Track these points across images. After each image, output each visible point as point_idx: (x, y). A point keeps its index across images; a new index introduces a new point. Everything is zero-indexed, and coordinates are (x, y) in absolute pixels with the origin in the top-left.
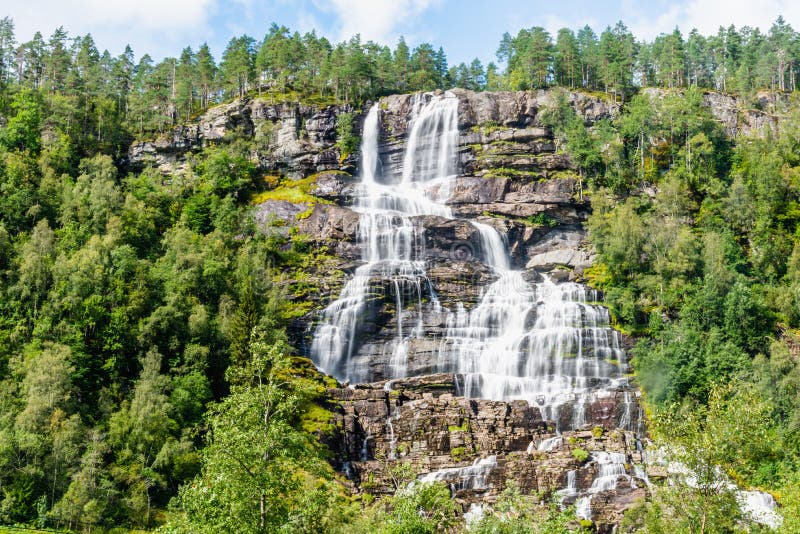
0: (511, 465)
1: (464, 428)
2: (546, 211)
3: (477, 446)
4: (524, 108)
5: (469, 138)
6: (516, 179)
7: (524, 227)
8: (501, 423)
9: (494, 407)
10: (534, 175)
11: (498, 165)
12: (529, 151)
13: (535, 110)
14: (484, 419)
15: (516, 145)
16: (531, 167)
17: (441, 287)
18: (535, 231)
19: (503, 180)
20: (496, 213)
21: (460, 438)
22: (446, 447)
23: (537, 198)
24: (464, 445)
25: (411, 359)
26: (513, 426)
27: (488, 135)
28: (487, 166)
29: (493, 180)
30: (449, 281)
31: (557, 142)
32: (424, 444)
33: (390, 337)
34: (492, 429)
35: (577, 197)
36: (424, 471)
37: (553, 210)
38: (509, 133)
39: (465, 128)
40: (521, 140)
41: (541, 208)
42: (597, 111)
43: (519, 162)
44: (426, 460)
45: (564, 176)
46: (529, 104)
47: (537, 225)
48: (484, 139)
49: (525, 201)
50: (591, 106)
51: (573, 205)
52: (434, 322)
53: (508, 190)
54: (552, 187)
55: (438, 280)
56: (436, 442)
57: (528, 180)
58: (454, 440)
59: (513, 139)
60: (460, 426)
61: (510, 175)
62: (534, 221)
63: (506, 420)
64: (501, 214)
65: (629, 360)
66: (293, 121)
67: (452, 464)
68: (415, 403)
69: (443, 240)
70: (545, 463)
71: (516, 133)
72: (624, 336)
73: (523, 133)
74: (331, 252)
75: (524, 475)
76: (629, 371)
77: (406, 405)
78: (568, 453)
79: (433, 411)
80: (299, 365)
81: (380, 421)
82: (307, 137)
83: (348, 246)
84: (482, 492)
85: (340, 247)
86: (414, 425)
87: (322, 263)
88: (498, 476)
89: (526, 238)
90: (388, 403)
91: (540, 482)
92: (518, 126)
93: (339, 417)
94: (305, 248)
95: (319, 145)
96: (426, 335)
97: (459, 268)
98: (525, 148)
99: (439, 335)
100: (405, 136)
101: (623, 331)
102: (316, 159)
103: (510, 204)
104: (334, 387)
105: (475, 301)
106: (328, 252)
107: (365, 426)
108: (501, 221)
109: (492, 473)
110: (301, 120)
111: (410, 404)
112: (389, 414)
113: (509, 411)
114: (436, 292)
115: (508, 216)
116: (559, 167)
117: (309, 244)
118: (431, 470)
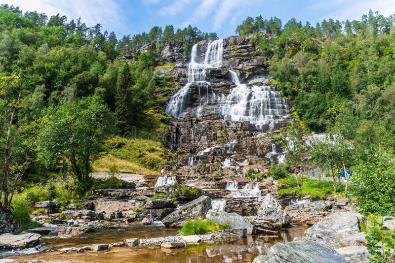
0: (244, 143)
1: (223, 131)
2: (253, 68)
3: (229, 137)
4: (245, 39)
5: (227, 49)
6: (243, 60)
7: (245, 73)
8: (239, 129)
9: (236, 123)
10: (249, 58)
11: (236, 56)
12: (247, 51)
13: (249, 40)
14: (232, 128)
15: (242, 50)
16: (247, 56)
17: (216, 89)
18: (250, 75)
19: (238, 60)
20: (236, 69)
21: (221, 134)
22: (215, 138)
23: (250, 64)
24: (222, 137)
25: (204, 112)
26: (244, 130)
27: (233, 47)
28: (232, 57)
29: (234, 60)
30: (219, 87)
31: (256, 48)
32: (205, 137)
33: (197, 106)
34: (235, 131)
35: (264, 63)
36: (205, 147)
37: (256, 68)
38: (240, 46)
39: (225, 47)
40: (244, 48)
41: (252, 67)
42: (270, 38)
43: (244, 54)
44: (206, 143)
45: (259, 57)
46: (246, 38)
47: (250, 73)
48: (232, 49)
49: (246, 66)
50: (268, 37)
51: (263, 66)
52: (213, 101)
53: (240, 63)
54: (255, 61)
55: (214, 87)
56: (211, 136)
57: (247, 60)
58: (218, 135)
59: (241, 48)
60: (221, 130)
61: (241, 59)
62: (249, 71)
63: (241, 128)
64: (238, 69)
65: (290, 109)
66: (169, 46)
67: (217, 145)
68: (203, 122)
69: (217, 75)
70: (260, 141)
71: (242, 46)
72: (287, 100)
73: (245, 46)
74: (178, 81)
75: (250, 147)
76: (290, 113)
77: (199, 123)
78: (271, 137)
79: (210, 124)
80: (156, 109)
81: (188, 129)
82: (173, 51)
83: (184, 79)
84: (230, 155)
85: (181, 79)
86: (201, 130)
87: (174, 84)
88: (238, 148)
89: (247, 77)
90: (192, 122)
91: (258, 149)
92: (243, 44)
93: (170, 127)
94: (168, 80)
95: (177, 53)
96: (209, 104)
97: (222, 83)
98: (245, 50)
99: (215, 104)
100: (205, 52)
101: (287, 98)
102: (176, 57)
103: (240, 66)
104: (170, 117)
105: (228, 93)
106: (176, 81)
107: (182, 131)
108: (238, 71)
109: (235, 147)
110: (172, 46)
111: (201, 123)
112: (192, 127)
113: (242, 125)
114: (214, 91)
115: (240, 70)
116: (257, 55)
117: (170, 78)
118: (208, 147)
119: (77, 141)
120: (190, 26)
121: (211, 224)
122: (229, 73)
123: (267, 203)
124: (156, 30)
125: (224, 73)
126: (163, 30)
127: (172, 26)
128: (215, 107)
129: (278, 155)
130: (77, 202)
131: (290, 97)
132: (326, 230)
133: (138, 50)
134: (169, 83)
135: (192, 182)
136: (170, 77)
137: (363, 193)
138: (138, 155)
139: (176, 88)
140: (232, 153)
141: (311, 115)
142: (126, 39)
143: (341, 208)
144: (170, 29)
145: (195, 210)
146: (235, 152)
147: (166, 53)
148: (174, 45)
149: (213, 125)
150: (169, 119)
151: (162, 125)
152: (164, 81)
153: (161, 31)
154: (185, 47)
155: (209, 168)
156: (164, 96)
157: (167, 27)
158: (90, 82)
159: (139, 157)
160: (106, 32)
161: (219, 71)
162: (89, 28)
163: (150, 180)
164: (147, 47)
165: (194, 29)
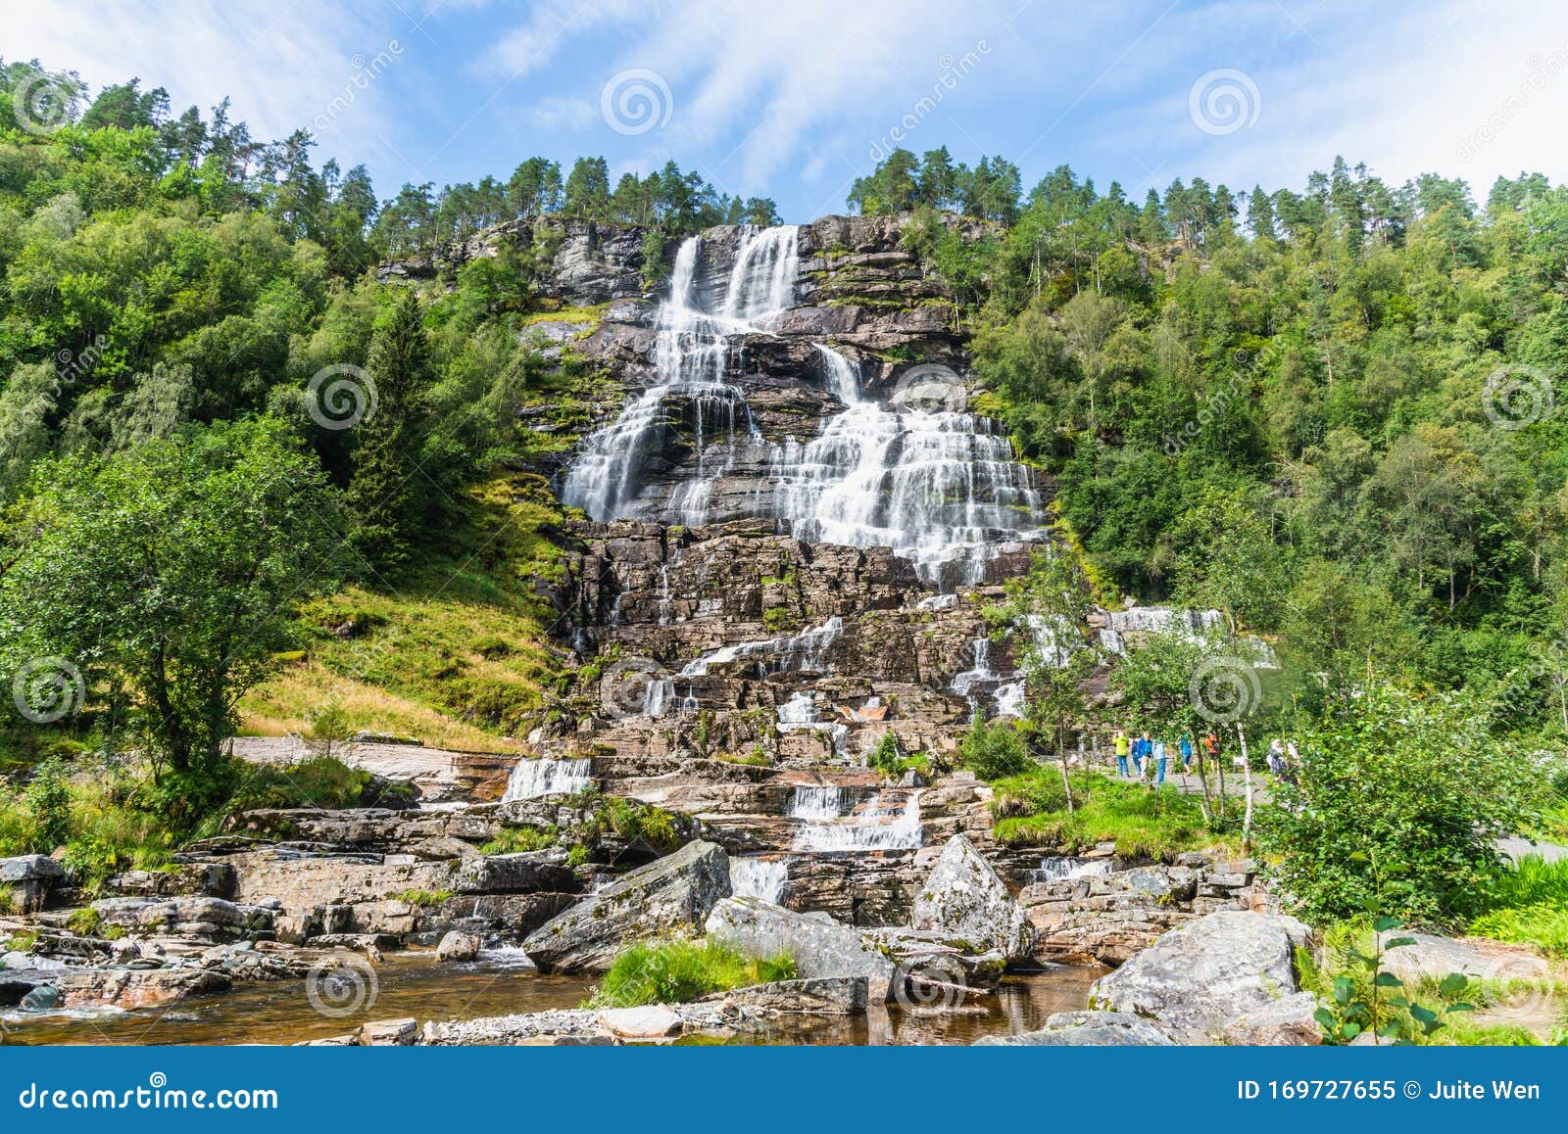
0: (869, 631)
1: (788, 580)
2: (911, 343)
3: (809, 608)
4: (882, 233)
5: (812, 265)
6: (873, 310)
7: (881, 362)
8: (850, 576)
9: (838, 554)
10: (895, 303)
11: (847, 293)
12: (889, 278)
13: (896, 236)
14: (821, 570)
15: (871, 271)
16: (892, 294)
17: (764, 416)
18: (896, 366)
19: (854, 310)
20: (844, 342)
21: (780, 594)
22: (754, 608)
23: (899, 328)
24: (784, 605)
25: (714, 502)
26: (871, 581)
27: (836, 260)
28: (833, 295)
29: (841, 309)
30: (776, 409)
31: (925, 268)
32: (717, 604)
34: (835, 584)
35: (952, 326)
36: (713, 645)
37: (921, 342)
38: (864, 258)
39: (805, 254)
40: (878, 264)
41: (905, 338)
42: (976, 233)
43: (877, 288)
44: (720, 628)
45: (936, 303)
46: (888, 229)
47: (899, 361)
48: (830, 265)
49: (884, 332)
50: (968, 229)
51: (946, 337)
52: (751, 459)
53: (860, 320)
54: (917, 317)
55: (760, 408)
56: (738, 602)
57: (886, 310)
58: (769, 597)
59: (868, 264)
60: (781, 577)
61: (863, 304)
62: (894, 355)
63: (857, 573)
64: (852, 344)
65: (1046, 505)
66: (585, 239)
67: (763, 636)
68: (709, 543)
69: (771, 363)
70: (932, 627)
71: (872, 257)
72: (1036, 471)
73: (881, 256)
74: (615, 376)
75: (891, 649)
76: (1046, 521)
77: (693, 546)
78: (971, 613)
79: (736, 553)
80: (523, 484)
81: (647, 568)
82: (602, 259)
83: (639, 369)
84: (813, 677)
85: (628, 369)
86: (703, 574)
87: (600, 387)
88: (843, 651)
89: (885, 375)
90: (664, 543)
91: (922, 659)
92: (874, 250)
93: (575, 556)
94: (578, 370)
95: (617, 268)
96: (737, 473)
97: (791, 393)
98: (882, 273)
99: (759, 474)
100: (729, 268)
101: (1034, 465)
102: (612, 284)
103: (862, 334)
104: (579, 520)
105: (813, 434)
106: (610, 377)
107: (622, 575)
108: (851, 351)
109: (833, 646)
110: (596, 240)
111: (702, 546)
112: (664, 560)
113: (863, 560)
114: (759, 424)
115: (860, 347)
116: (928, 294)
117: (585, 365)
118: (726, 644)
119: (180, 601)
120: (671, 167)
121: (724, 958)
122: (816, 355)
123: (950, 874)
124: (536, 173)
125: (798, 355)
126: (566, 173)
127: (601, 162)
128: (760, 485)
129: (995, 685)
130: (160, 863)
131: (1045, 462)
132: (1170, 983)
133: (460, 247)
134: (578, 385)
135: (657, 785)
136: (583, 358)
137: (1307, 837)
138: (438, 666)
139: (609, 403)
140: (820, 670)
141: (1122, 532)
142: (414, 200)
143: (1226, 896)
144: (592, 173)
145: (663, 902)
146: (831, 667)
147: (574, 262)
148: (608, 236)
149: (749, 555)
150: (575, 527)
151: (544, 549)
152: (560, 373)
153: (555, 176)
154: (649, 245)
155: (725, 726)
156: (556, 433)
157: (581, 165)
158: (248, 361)
159: (441, 676)
160: (331, 167)
161: (778, 348)
162: (260, 146)
163: (480, 774)
164: (496, 237)
165: (689, 179)
